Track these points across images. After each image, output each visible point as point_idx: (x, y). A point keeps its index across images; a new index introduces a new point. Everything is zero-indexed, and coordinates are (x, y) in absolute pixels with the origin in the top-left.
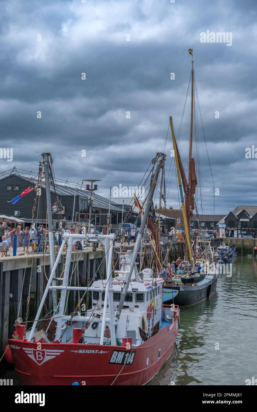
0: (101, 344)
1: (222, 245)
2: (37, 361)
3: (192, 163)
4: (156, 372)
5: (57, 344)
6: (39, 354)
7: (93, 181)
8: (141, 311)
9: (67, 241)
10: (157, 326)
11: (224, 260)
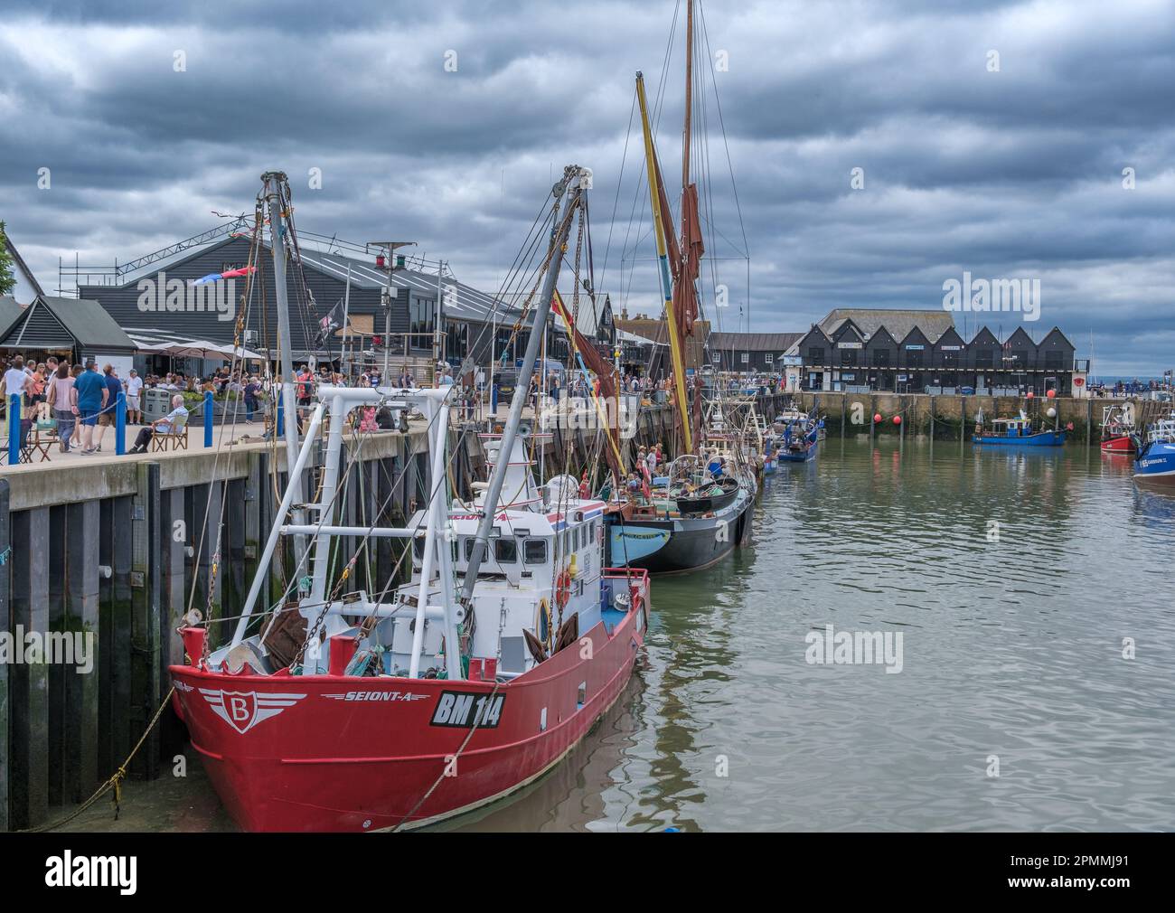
0: (413, 676)
1: (790, 411)
2: (236, 722)
3: (690, 196)
4: (571, 742)
5: (285, 678)
6: (239, 704)
7: (395, 245)
8: (538, 587)
9: (328, 407)
10: (572, 625)
11: (791, 449)
